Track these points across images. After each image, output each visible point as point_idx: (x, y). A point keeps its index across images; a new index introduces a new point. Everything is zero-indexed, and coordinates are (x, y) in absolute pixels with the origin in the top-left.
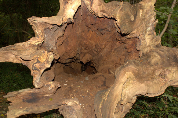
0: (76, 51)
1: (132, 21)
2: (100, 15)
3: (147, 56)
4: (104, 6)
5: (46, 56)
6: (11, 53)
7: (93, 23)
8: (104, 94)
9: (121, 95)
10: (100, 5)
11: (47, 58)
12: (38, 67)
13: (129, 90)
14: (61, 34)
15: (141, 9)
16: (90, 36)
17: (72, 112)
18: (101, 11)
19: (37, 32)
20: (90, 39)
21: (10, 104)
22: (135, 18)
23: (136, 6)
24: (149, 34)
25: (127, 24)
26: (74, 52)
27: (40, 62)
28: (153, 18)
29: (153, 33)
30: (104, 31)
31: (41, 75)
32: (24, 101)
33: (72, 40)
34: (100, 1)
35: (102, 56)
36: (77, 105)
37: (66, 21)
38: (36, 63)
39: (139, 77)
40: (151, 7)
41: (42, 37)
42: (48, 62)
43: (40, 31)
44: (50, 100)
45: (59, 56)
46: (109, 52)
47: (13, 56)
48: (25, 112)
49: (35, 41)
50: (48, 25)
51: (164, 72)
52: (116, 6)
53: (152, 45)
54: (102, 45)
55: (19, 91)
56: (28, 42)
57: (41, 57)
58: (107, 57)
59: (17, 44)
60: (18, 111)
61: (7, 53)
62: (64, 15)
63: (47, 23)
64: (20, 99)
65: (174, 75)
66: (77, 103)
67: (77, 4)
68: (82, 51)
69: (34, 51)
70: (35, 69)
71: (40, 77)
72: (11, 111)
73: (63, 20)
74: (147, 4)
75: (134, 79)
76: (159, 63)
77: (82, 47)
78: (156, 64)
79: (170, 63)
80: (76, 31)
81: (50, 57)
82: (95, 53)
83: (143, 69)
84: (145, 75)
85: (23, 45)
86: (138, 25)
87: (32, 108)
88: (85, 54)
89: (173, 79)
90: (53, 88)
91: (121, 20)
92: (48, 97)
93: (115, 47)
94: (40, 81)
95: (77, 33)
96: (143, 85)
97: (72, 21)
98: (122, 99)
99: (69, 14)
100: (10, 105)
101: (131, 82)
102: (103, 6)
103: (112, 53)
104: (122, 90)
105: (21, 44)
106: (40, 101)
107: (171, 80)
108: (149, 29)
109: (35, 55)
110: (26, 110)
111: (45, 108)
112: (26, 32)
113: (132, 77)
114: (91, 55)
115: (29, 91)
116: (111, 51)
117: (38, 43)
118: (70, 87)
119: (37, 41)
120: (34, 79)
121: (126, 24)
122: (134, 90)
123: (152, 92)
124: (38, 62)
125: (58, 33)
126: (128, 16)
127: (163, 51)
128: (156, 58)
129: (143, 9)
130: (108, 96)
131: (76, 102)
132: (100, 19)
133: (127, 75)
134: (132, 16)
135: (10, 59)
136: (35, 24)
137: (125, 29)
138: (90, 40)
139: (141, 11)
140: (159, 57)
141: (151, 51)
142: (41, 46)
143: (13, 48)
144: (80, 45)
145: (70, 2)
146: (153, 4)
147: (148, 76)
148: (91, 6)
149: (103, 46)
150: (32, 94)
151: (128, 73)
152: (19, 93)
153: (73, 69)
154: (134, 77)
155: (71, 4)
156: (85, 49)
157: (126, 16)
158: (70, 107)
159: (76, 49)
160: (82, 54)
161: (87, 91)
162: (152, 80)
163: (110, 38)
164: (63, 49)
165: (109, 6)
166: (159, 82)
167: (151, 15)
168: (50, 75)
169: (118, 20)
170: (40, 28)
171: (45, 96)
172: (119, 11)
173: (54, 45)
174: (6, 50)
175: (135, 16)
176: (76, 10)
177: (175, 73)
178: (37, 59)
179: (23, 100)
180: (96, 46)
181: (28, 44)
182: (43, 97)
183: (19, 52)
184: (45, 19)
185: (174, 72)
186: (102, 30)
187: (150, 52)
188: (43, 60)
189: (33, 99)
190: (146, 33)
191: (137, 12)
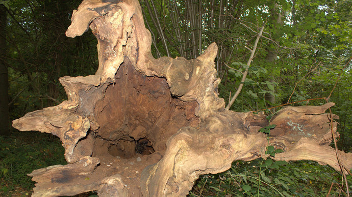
0: (122, 120)
1: (187, 80)
2: (148, 73)
3: (206, 121)
4: (152, 63)
5: (81, 123)
6: (39, 119)
7: (141, 84)
8: (152, 169)
9: (173, 170)
10: (146, 62)
11: (82, 125)
12: (71, 136)
13: (184, 163)
14: (99, 97)
15: (198, 65)
16: (141, 101)
17: (114, 193)
18: (148, 69)
19: (70, 94)
20: (141, 105)
21: (35, 184)
22: (190, 76)
23: (193, 61)
24: (208, 96)
25: (179, 83)
26: (119, 123)
27: (73, 129)
28: (213, 76)
29: (213, 94)
30: (157, 94)
31: (74, 146)
32: (53, 181)
33: (116, 106)
34: (148, 57)
35: (157, 127)
36: (119, 183)
37: (105, 82)
38: (69, 131)
39: (195, 147)
40: (209, 63)
41: (76, 100)
42: (83, 129)
43: (74, 93)
44: (86, 179)
45: (98, 126)
46: (167, 121)
47: (41, 123)
48: (54, 193)
49: (68, 105)
50: (83, 85)
51: (228, 141)
52: (166, 62)
53: (212, 108)
54: (156, 112)
55: (48, 168)
56: (60, 106)
57: (75, 123)
58: (164, 128)
59: (46, 109)
60: (46, 193)
61: (34, 119)
62: (103, 74)
63: (82, 84)
64: (48, 178)
65: (241, 145)
66: (120, 180)
67: (119, 61)
68: (131, 122)
69: (66, 116)
70: (67, 138)
71: (73, 148)
72: (38, 192)
73: (101, 80)
74: (205, 60)
75: (189, 149)
76: (220, 130)
77: (131, 116)
78: (216, 131)
79: (233, 129)
80: (121, 93)
81: (86, 123)
82: (150, 124)
83: (198, 137)
84: (201, 145)
85: (54, 109)
86: (194, 84)
87: (63, 188)
88: (136, 126)
89: (240, 150)
90: (90, 164)
91: (171, 79)
92: (83, 176)
93: (174, 115)
94: (73, 154)
95: (123, 96)
96: (201, 157)
97: (114, 80)
98: (176, 174)
99: (109, 73)
100: (35, 187)
101: (186, 153)
102: (150, 63)
103: (170, 123)
104: (175, 164)
105: (51, 108)
106: (74, 180)
107: (237, 152)
108: (208, 89)
109: (67, 120)
110: (56, 191)
111: (79, 189)
112: (54, 100)
113: (185, 147)
114: (144, 127)
115: (60, 168)
116: (169, 121)
117: (71, 107)
118: (115, 168)
119: (70, 104)
120: (67, 151)
121: (177, 84)
122: (190, 164)
123: (213, 166)
124: (72, 129)
125: (97, 95)
126: (181, 74)
127: (225, 116)
128: (216, 124)
129: (200, 66)
130: (156, 170)
131: (118, 179)
132: (149, 78)
133: (179, 145)
134: (187, 74)
135: (37, 127)
136: (68, 84)
137: (176, 90)
138: (140, 107)
139: (198, 68)
140: (219, 122)
141: (211, 116)
142: (75, 111)
143: (41, 113)
144: (128, 113)
145: (110, 58)
146: (213, 60)
147: (205, 145)
148: (136, 63)
149: (159, 114)
150: (64, 172)
151: (180, 141)
152: (47, 170)
153: (123, 151)
154: (188, 146)
155: (112, 61)
156: (136, 119)
157: (178, 74)
158: (111, 186)
159: (122, 119)
160: (132, 126)
161: (137, 172)
162: (212, 151)
163: (166, 103)
164: (104, 118)
165: (158, 63)
166: (223, 154)
167: (210, 72)
168: (87, 149)
169: (169, 79)
170: (74, 90)
171: (80, 174)
172: (169, 69)
173: (91, 110)
174: (32, 116)
175: (191, 74)
176: (118, 68)
177: (241, 143)
178: (71, 126)
179: (52, 179)
180: (149, 114)
181: (59, 108)
182: (78, 176)
183: (49, 117)
184: (80, 79)
185: (240, 141)
186: (154, 92)
187: (209, 117)
188: (77, 126)
189: (65, 178)
190: (205, 94)
191: (193, 69)
